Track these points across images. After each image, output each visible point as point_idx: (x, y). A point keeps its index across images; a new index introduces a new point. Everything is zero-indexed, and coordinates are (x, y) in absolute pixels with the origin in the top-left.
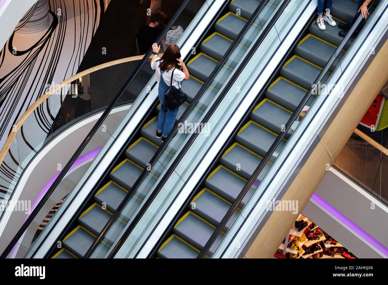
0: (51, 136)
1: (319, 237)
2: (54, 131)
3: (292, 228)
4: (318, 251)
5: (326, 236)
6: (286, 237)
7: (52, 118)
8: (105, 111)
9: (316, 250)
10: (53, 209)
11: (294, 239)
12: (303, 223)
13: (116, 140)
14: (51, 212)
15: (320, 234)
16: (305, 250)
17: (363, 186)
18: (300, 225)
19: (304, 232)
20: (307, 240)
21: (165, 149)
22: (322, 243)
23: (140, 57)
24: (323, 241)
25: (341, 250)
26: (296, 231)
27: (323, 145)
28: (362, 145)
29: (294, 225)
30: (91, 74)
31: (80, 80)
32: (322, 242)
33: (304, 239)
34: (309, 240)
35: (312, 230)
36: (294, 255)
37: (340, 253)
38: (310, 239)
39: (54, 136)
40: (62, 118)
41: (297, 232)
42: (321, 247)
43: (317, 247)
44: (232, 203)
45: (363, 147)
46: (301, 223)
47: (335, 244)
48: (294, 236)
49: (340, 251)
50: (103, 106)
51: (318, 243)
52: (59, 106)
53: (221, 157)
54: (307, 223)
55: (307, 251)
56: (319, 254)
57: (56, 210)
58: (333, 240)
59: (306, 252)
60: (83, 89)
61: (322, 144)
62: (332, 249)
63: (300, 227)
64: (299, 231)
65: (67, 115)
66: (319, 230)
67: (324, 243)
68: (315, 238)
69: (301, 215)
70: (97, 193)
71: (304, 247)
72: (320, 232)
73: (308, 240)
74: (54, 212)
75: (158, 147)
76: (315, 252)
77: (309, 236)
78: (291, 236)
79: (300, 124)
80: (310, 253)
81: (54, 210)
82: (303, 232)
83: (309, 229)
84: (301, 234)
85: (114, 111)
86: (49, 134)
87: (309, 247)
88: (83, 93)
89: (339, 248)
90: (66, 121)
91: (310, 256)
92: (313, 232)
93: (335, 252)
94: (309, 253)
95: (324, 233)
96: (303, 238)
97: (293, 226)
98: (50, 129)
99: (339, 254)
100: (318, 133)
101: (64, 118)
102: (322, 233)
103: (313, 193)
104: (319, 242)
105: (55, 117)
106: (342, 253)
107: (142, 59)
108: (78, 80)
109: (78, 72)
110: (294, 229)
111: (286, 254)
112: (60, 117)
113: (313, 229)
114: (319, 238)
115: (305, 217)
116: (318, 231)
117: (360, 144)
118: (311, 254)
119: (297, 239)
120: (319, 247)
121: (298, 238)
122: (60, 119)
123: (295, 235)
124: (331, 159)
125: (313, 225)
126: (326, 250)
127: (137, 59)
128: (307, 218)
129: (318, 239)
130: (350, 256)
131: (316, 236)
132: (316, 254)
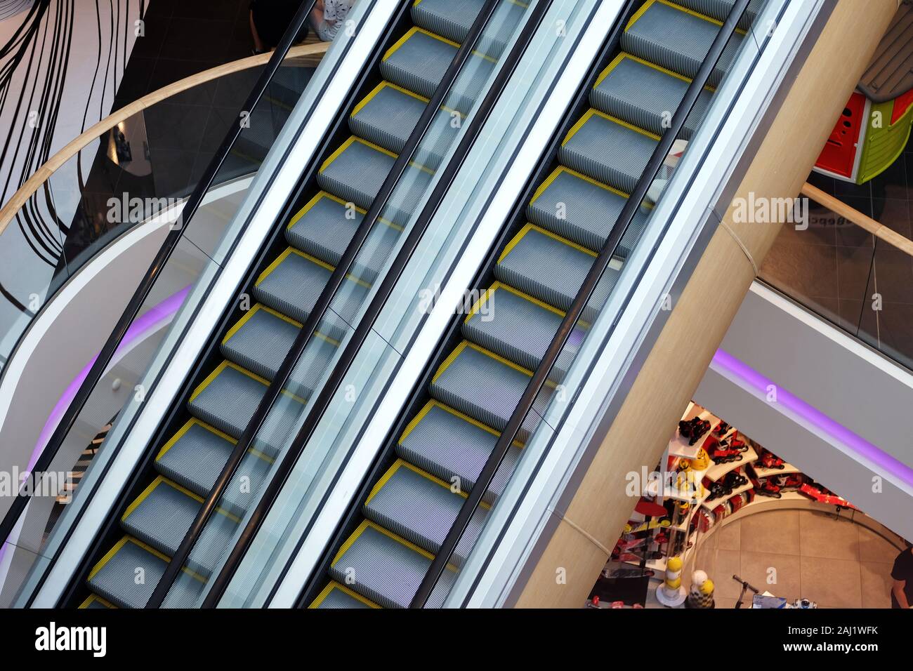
0: (64, 274)
1: (741, 454)
2: (69, 260)
3: (672, 437)
4: (742, 488)
5: (757, 449)
6: (660, 463)
7: (62, 227)
8: (190, 198)
9: (737, 487)
10: (88, 448)
11: (681, 466)
12: (698, 423)
13: (222, 267)
14: (84, 457)
15: (743, 446)
16: (710, 489)
17: (835, 321)
18: (691, 430)
19: (704, 446)
20: (712, 463)
21: (348, 272)
22: (749, 468)
23: (263, 59)
24: (752, 464)
25: (796, 481)
26: (685, 445)
27: (729, 232)
28: (825, 220)
29: (678, 430)
30: (146, 111)
31: (121, 127)
32: (748, 465)
33: (705, 462)
34: (716, 464)
35: (722, 439)
36: (683, 503)
37: (796, 487)
38: (718, 460)
39: (70, 273)
40: (85, 224)
41: (687, 448)
42: (747, 478)
43: (737, 478)
44: (534, 371)
45: (828, 225)
46: (693, 425)
47: (781, 467)
48: (679, 458)
49: (795, 483)
50: (183, 187)
51: (739, 468)
52: (76, 197)
53: (496, 263)
54: (708, 422)
55: (714, 490)
56: (744, 496)
57: (96, 451)
58: (775, 457)
59: (712, 493)
60: (128, 149)
61: (726, 229)
62: (774, 479)
63: (693, 435)
64: (691, 444)
65: (97, 216)
66: (739, 438)
67: (753, 466)
68: (730, 457)
69: (691, 405)
70: (193, 394)
71: (707, 482)
72: (742, 442)
73: (714, 463)
74: (91, 457)
75: (333, 269)
76: (735, 492)
77: (716, 454)
78: (672, 458)
79: (681, 163)
80: (723, 495)
81: (90, 452)
82: (701, 445)
83: (715, 437)
84: (695, 451)
85: (210, 197)
86: (58, 269)
87: (719, 480)
88: (130, 159)
89: (792, 476)
90: (96, 231)
91: (724, 503)
92: (724, 443)
93: (781, 487)
94: (721, 496)
95: (752, 443)
96: (701, 462)
97: (675, 433)
98: (59, 255)
99: (792, 489)
100: (714, 206)
101: (92, 226)
102: (746, 444)
103: (714, 349)
104: (741, 466)
105: (68, 224)
106: (800, 487)
107: (267, 61)
108: (116, 128)
109: (115, 109)
110: (677, 442)
111: (665, 502)
112: (82, 224)
113: (725, 436)
114: (742, 457)
115: (703, 408)
116: (736, 440)
117: (821, 220)
118: (726, 497)
119: (687, 464)
120: (743, 478)
121: (691, 461)
122: (81, 229)
123: (680, 456)
124: (752, 265)
125: (723, 428)
126: (761, 484)
127: (256, 64)
128: (708, 410)
129: (739, 458)
130: (819, 492)
131: (733, 452)
132: (737, 497)
